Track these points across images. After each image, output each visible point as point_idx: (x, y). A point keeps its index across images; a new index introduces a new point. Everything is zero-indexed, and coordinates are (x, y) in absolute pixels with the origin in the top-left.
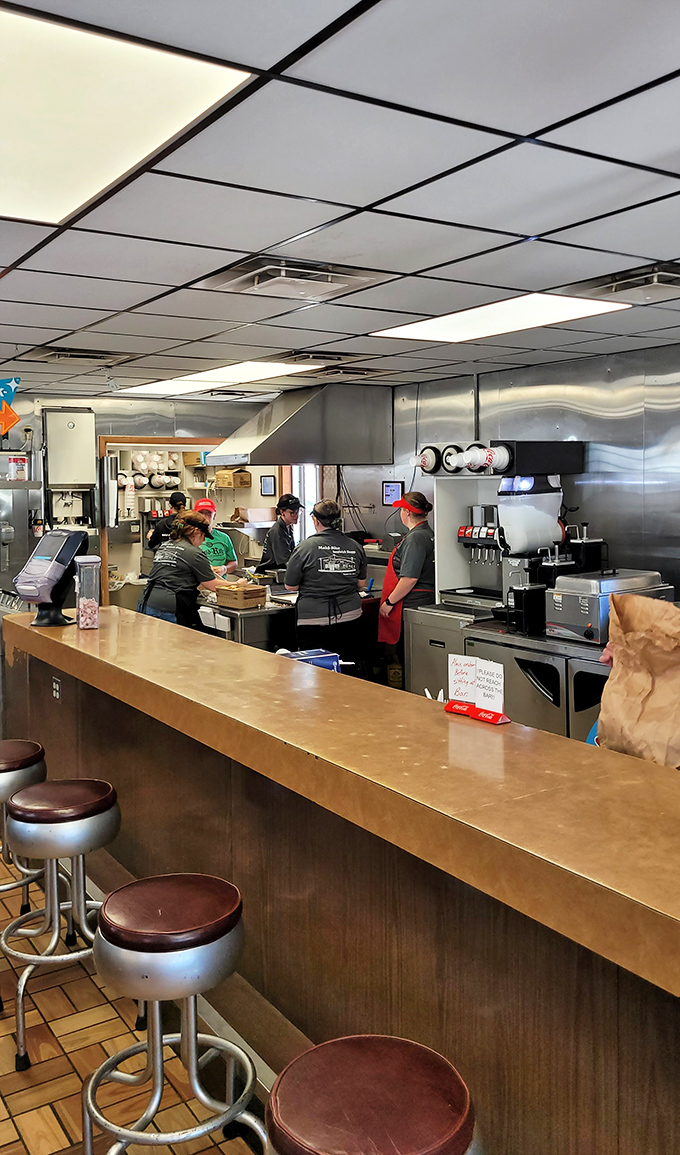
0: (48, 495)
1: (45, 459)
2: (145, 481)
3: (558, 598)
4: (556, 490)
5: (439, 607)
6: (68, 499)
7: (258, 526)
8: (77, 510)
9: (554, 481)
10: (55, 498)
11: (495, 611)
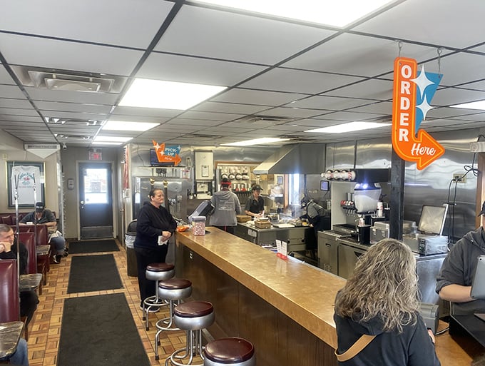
0: (196, 183)
1: (195, 169)
2: (234, 177)
3: (374, 230)
4: (379, 188)
5: (332, 232)
6: (203, 185)
7: (276, 196)
8: (206, 189)
9: (377, 185)
10: (198, 185)
11: (352, 234)
